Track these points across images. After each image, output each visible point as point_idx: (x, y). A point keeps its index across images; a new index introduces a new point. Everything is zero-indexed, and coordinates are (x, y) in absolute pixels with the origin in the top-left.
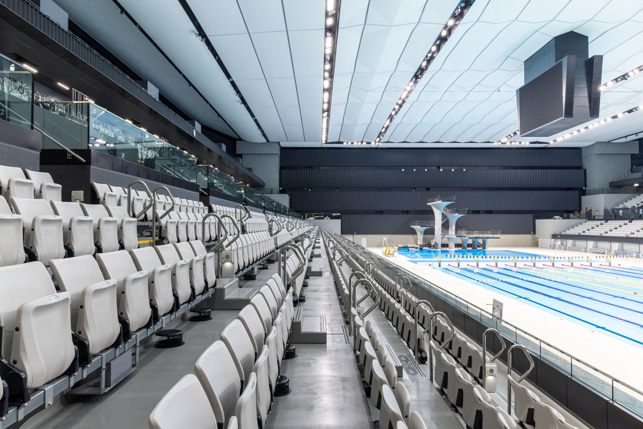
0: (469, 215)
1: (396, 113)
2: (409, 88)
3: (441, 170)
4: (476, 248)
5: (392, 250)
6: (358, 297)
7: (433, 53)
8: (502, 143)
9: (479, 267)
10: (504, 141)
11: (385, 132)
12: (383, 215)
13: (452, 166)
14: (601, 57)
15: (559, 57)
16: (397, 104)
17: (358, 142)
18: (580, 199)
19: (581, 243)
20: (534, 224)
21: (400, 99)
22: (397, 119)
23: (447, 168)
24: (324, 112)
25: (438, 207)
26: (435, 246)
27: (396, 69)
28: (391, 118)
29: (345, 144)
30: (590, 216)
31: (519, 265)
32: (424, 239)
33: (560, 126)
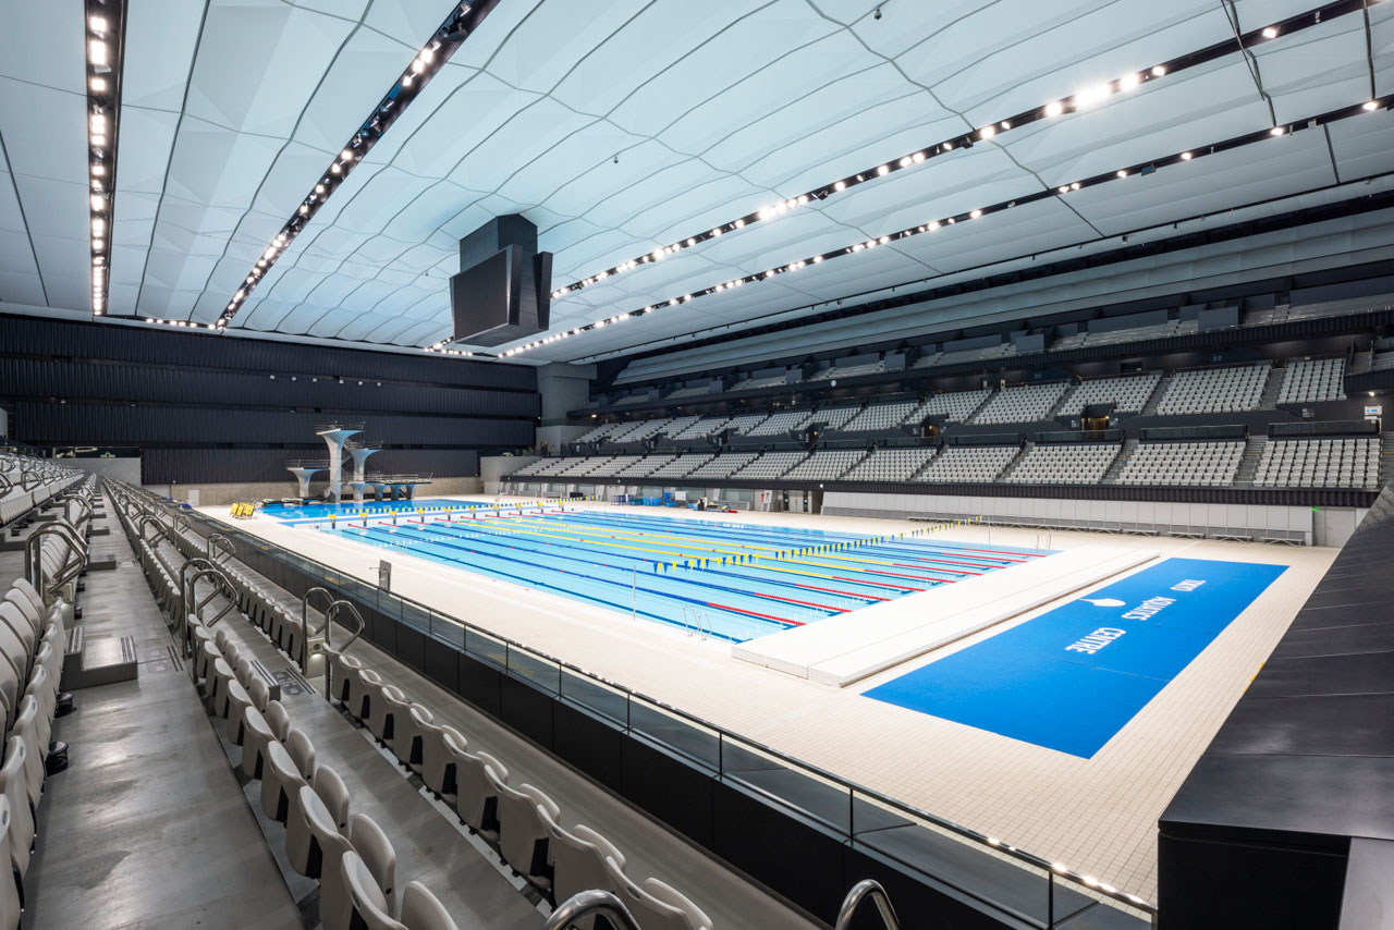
0: (386, 452)
1: (257, 281)
2: (278, 244)
3: (341, 382)
4: (398, 497)
5: (248, 508)
6: (199, 599)
7: (320, 196)
8: (436, 351)
9: (397, 524)
10: (439, 347)
11: (235, 310)
12: (232, 451)
13: (360, 377)
14: (551, 255)
15: (502, 244)
16: (257, 266)
17: (178, 322)
18: (535, 431)
19: (534, 487)
20: (479, 463)
21: (262, 258)
22: (259, 292)
23: (351, 379)
24: (94, 254)
25: (335, 438)
26: (332, 498)
27: (251, 206)
28: (247, 288)
29: (150, 321)
30: (545, 453)
31: (455, 517)
32: (311, 489)
33: (503, 334)
